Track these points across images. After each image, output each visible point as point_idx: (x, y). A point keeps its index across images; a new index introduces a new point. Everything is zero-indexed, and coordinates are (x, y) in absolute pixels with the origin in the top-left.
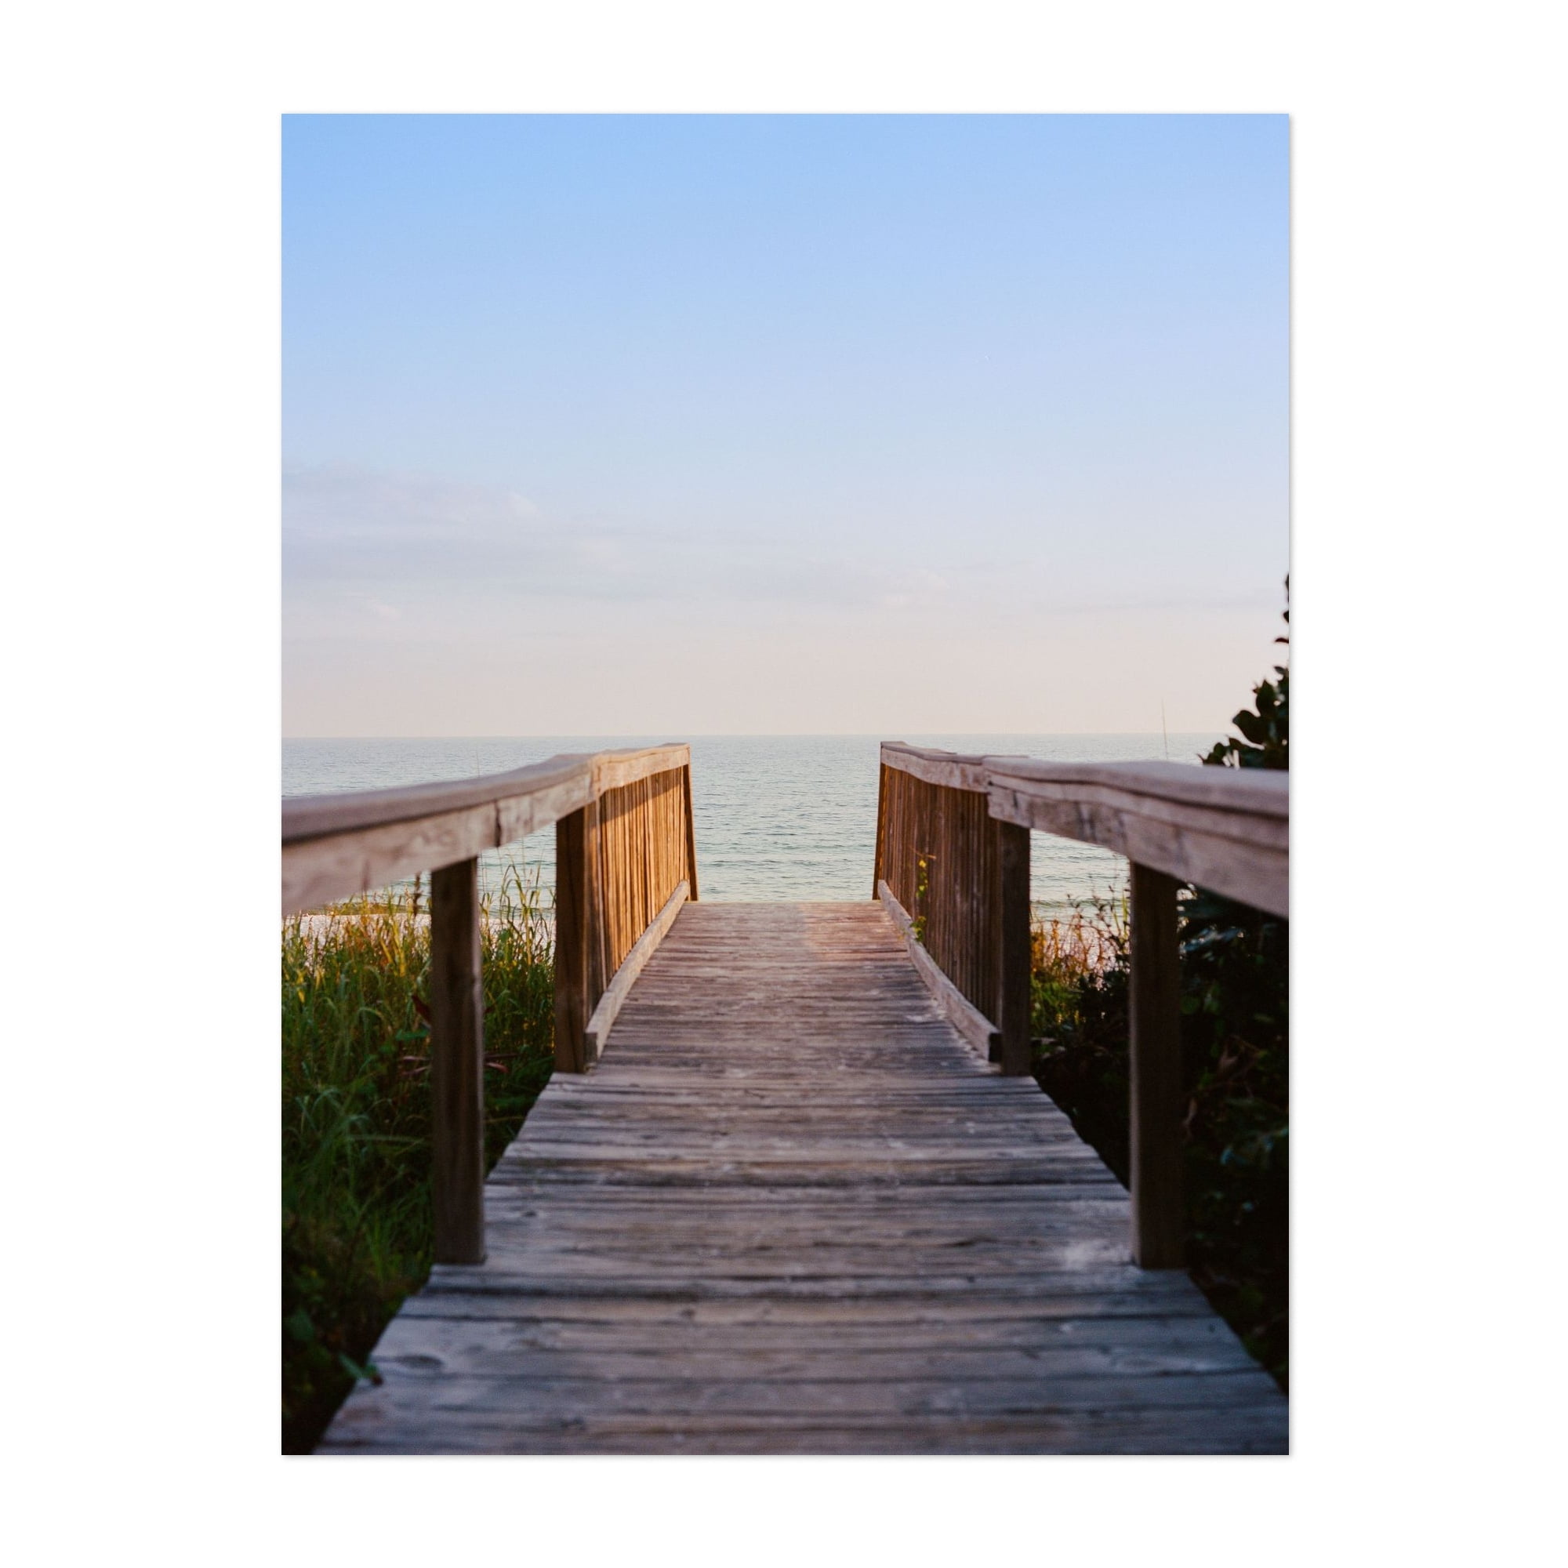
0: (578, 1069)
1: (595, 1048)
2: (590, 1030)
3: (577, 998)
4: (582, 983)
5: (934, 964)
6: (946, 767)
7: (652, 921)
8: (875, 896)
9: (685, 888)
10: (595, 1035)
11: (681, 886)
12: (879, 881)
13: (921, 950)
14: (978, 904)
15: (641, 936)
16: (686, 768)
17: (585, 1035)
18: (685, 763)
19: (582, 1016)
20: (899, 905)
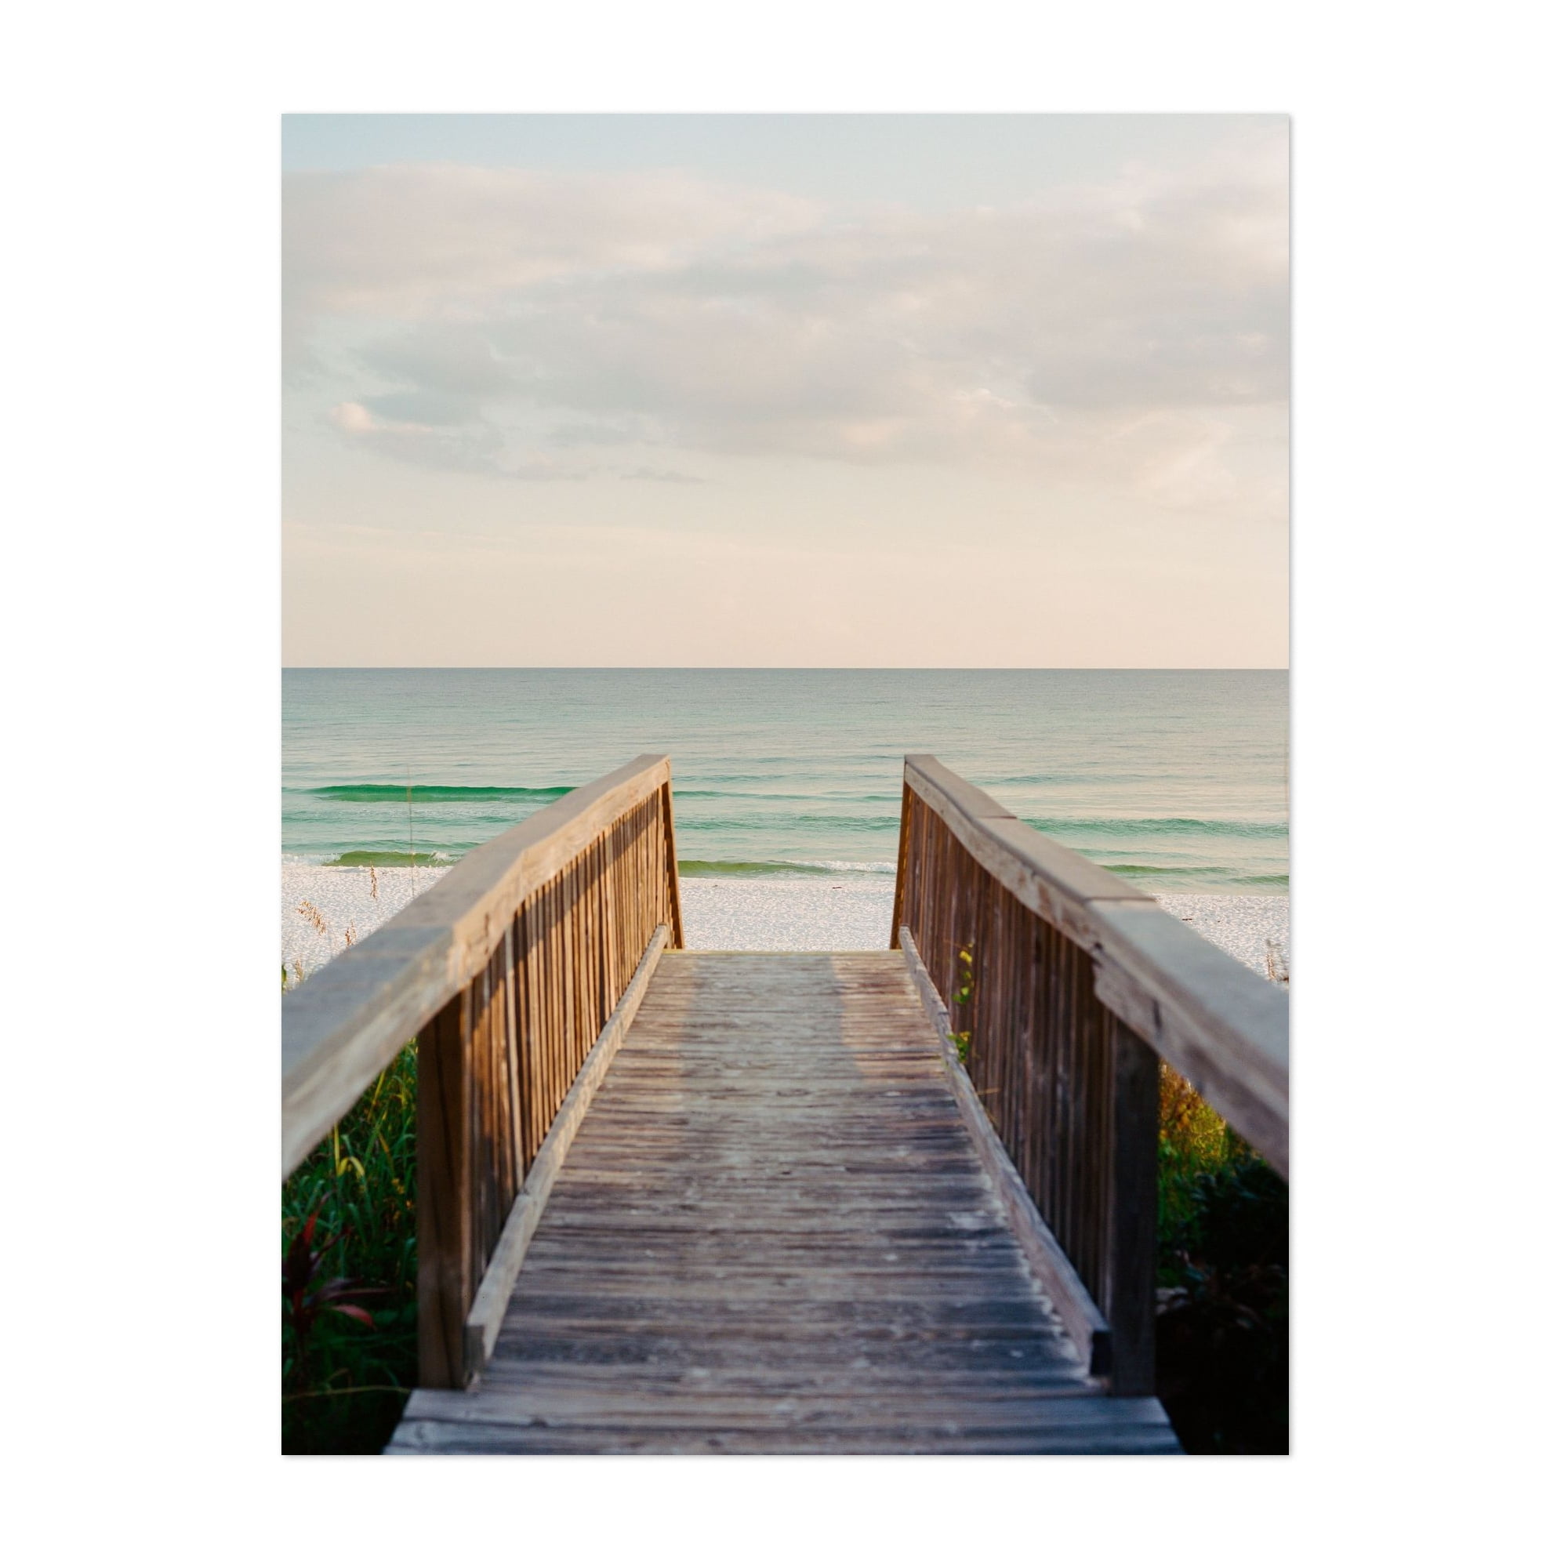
0: (454, 1383)
1: (482, 1348)
2: (473, 1320)
3: (452, 1273)
4: (460, 1250)
5: (985, 1118)
6: (1016, 867)
7: (611, 1014)
8: (895, 943)
9: (665, 934)
10: (481, 1329)
11: (658, 936)
12: (901, 928)
13: (964, 1081)
14: (1065, 1091)
15: (592, 1046)
16: (665, 787)
17: (465, 1330)
18: (663, 782)
19: (460, 1299)
20: (929, 979)
